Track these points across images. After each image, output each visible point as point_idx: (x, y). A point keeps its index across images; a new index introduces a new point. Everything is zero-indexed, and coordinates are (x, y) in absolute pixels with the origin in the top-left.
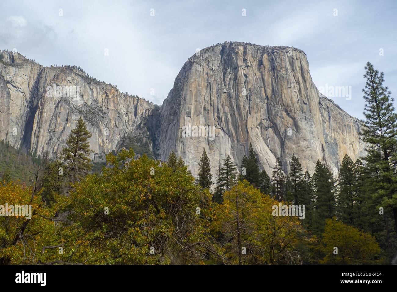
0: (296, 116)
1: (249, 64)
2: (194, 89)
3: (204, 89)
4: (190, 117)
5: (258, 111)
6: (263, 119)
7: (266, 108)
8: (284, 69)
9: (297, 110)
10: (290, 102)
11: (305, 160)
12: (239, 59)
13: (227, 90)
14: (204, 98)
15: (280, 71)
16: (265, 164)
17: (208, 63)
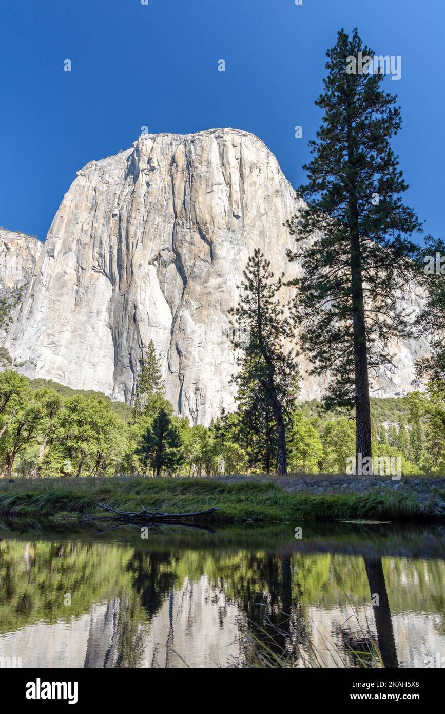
0: (215, 238)
1: (156, 165)
2: (68, 213)
3: (85, 213)
4: (53, 257)
5: (155, 237)
6: (163, 250)
7: (171, 231)
8: (204, 163)
9: (219, 228)
10: (208, 216)
12: (142, 160)
13: (119, 211)
14: (82, 226)
15: (198, 168)
16: (142, 321)
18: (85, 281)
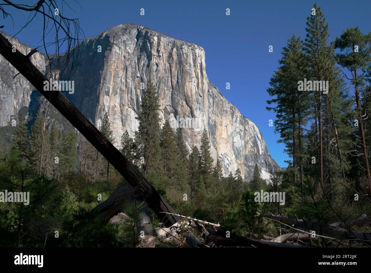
0: (193, 106)
1: (161, 55)
2: (113, 70)
3: (121, 71)
4: (109, 96)
5: (164, 98)
6: (168, 105)
7: (170, 96)
8: (188, 65)
9: (194, 101)
10: (190, 94)
11: (196, 143)
12: (153, 49)
13: (140, 75)
14: (121, 79)
15: (185, 66)
17: (126, 46)
18: (125, 112)
